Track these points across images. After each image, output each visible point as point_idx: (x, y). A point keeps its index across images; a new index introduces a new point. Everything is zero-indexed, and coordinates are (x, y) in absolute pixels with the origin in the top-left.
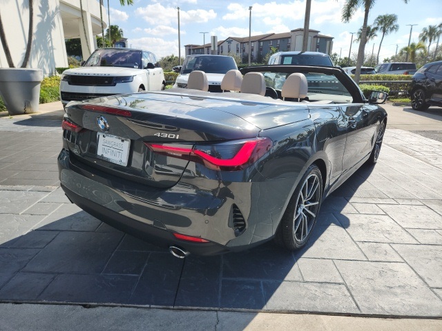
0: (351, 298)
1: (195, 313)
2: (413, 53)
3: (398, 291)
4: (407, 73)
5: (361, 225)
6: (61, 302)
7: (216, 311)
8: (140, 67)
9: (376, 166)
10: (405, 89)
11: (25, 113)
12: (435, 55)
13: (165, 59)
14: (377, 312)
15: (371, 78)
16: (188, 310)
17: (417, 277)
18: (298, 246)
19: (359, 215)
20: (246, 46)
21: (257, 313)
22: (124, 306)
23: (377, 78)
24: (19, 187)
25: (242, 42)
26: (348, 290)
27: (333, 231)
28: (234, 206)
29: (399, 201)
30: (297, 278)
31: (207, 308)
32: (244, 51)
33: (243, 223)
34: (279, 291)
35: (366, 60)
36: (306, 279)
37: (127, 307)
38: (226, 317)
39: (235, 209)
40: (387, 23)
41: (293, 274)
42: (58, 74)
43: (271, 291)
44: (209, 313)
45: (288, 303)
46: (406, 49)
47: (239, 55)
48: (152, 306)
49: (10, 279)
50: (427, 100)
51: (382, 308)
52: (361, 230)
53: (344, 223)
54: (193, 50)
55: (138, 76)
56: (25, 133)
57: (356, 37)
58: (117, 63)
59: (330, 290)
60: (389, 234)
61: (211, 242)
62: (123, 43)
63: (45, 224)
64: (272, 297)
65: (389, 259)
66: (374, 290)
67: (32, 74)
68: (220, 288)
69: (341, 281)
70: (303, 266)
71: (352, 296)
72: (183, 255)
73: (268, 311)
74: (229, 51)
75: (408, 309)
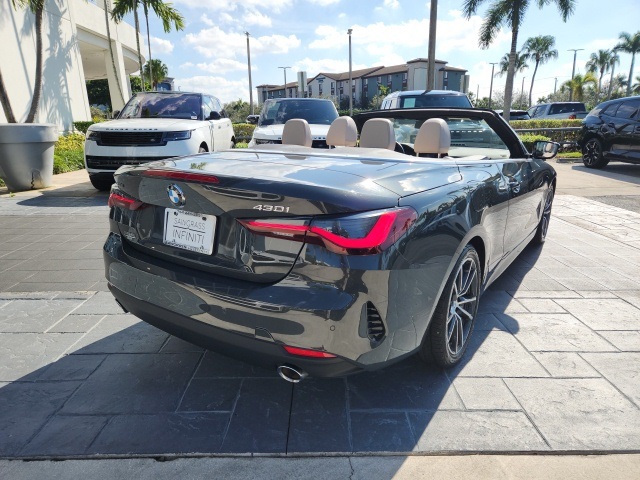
0: (534, 431)
1: (317, 461)
2: (580, 90)
3: (599, 417)
4: (574, 117)
5: (534, 329)
6: (123, 455)
7: (348, 456)
8: (200, 117)
9: (545, 246)
10: (573, 139)
11: (33, 189)
12: (609, 91)
13: (229, 106)
14: (574, 447)
15: (524, 125)
16: (307, 457)
17: (622, 397)
18: (452, 360)
19: (529, 316)
20: (345, 85)
21: (405, 456)
22: (215, 457)
23: (533, 124)
24: (38, 294)
25: (339, 79)
26: (529, 418)
27: (496, 338)
28: (370, 305)
29: (582, 293)
30: (455, 406)
31: (333, 453)
32: (342, 92)
33: (380, 328)
34: (432, 425)
35: (514, 101)
36: (468, 407)
37: (220, 457)
38: (364, 464)
39: (370, 308)
40: (542, 48)
41: (449, 400)
42: (76, 131)
43: (421, 425)
44: (338, 459)
45: (447, 440)
46: (569, 84)
47: (335, 97)
48: (255, 454)
49: (43, 426)
50: (604, 154)
51: (579, 442)
52: (535, 335)
53: (512, 327)
54: (270, 92)
55: (199, 130)
56: (37, 217)
57: (498, 68)
58: (166, 112)
59: (504, 420)
60: (575, 339)
61: (338, 356)
62: (168, 85)
63: (85, 345)
64: (425, 434)
65: (580, 374)
66: (565, 417)
67: (42, 132)
68: (349, 424)
69: (518, 407)
70: (462, 389)
71: (535, 426)
72: (298, 378)
73: (421, 454)
74: (321, 93)
75: (616, 440)
